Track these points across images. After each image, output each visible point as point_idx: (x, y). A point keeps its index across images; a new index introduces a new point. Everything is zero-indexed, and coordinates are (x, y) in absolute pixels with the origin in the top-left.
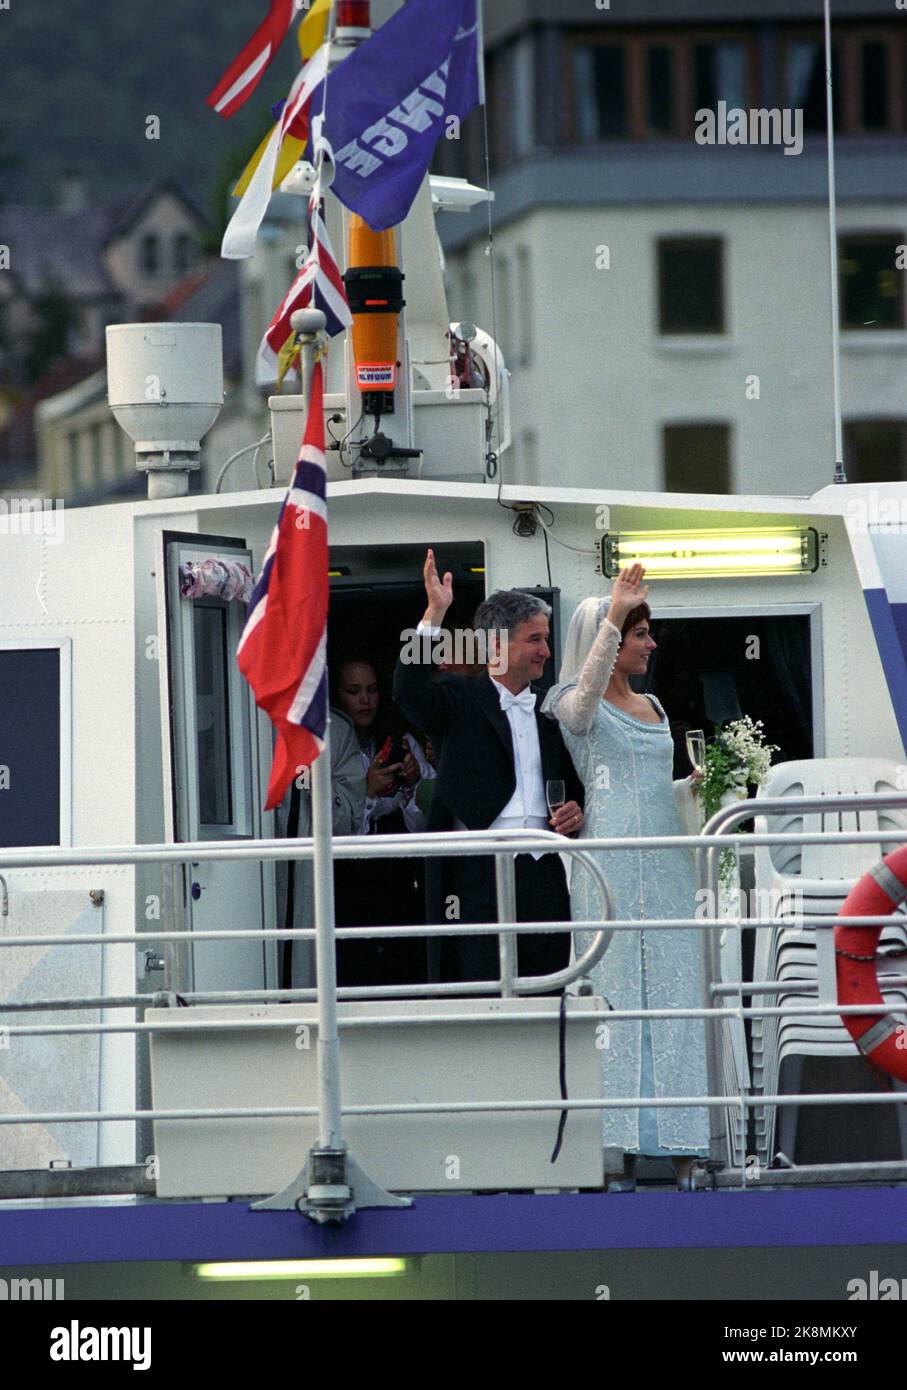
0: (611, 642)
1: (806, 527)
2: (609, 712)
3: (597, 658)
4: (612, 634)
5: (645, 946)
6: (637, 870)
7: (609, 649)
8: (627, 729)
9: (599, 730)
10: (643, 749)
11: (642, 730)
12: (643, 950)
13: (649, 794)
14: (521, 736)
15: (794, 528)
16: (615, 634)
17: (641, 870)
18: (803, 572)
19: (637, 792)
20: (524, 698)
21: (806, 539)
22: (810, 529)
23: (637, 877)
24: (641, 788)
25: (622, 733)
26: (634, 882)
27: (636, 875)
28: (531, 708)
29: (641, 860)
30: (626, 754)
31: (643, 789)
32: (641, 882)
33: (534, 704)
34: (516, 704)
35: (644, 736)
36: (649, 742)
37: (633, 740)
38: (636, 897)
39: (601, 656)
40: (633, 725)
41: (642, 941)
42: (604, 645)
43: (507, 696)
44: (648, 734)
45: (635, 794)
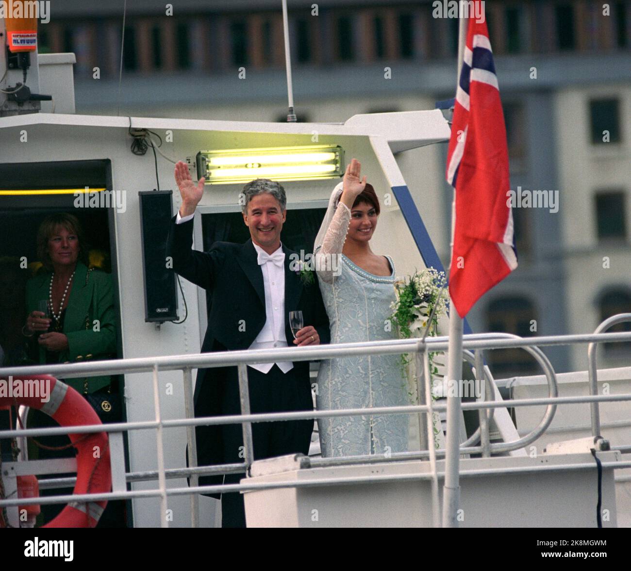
0: (345, 219)
1: (336, 146)
2: (350, 268)
3: (334, 231)
4: (345, 213)
5: (374, 438)
6: (367, 383)
7: (343, 224)
8: (362, 280)
9: (342, 281)
10: (373, 295)
11: (373, 281)
12: (372, 442)
13: (376, 328)
14: (273, 284)
15: (328, 146)
16: (347, 213)
17: (371, 383)
18: (335, 177)
19: (368, 326)
20: (275, 257)
21: (337, 153)
22: (338, 146)
23: (368, 389)
24: (370, 324)
25: (358, 283)
26: (366, 392)
27: (366, 387)
28: (281, 263)
29: (371, 376)
30: (361, 298)
31: (372, 324)
32: (371, 392)
33: (283, 261)
34: (270, 261)
35: (374, 285)
36: (377, 290)
37: (366, 288)
38: (367, 402)
39: (337, 230)
40: (367, 278)
41: (372, 434)
42: (340, 222)
43: (263, 254)
44: (378, 284)
45: (366, 327)
